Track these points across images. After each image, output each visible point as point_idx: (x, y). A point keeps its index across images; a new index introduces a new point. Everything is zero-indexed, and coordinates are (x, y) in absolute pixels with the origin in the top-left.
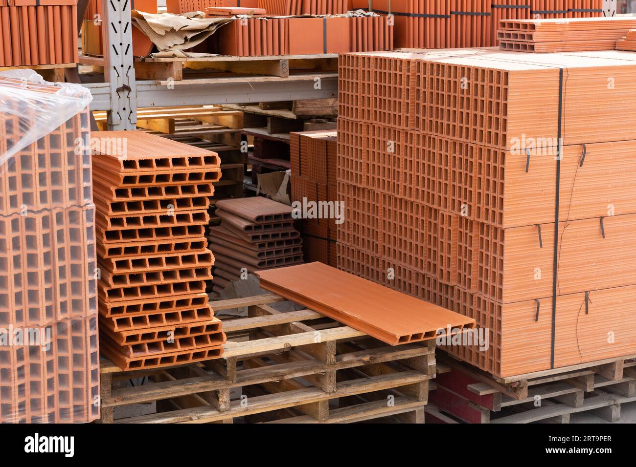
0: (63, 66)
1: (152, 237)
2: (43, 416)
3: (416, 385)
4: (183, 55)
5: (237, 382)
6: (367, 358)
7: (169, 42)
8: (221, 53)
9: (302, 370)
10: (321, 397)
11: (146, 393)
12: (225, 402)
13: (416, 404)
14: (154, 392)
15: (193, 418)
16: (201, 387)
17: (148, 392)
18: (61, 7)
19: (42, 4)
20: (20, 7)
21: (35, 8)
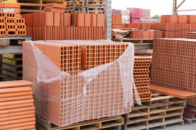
3: (182, 109)
4: (122, 38)
5: (151, 107)
6: (174, 102)
7: (118, 35)
8: (130, 38)
9: (163, 104)
10: (165, 111)
12: (149, 111)
13: (181, 113)
15: (143, 114)
18: (101, 27)
19: (98, 26)
20: (93, 27)
21: (96, 27)
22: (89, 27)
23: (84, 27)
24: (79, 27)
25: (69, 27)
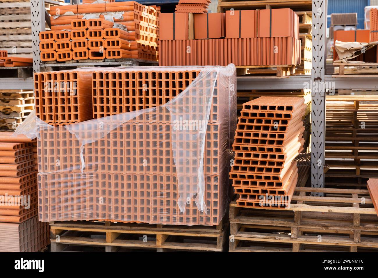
0: (281, 66)
1: (249, 143)
2: (190, 218)
4: (346, 62)
5: (300, 225)
7: (345, 55)
10: (351, 243)
11: (251, 220)
12: (294, 234)
14: (255, 220)
15: (277, 238)
16: (280, 223)
17: (253, 220)
18: (282, 38)
19: (272, 36)
20: (262, 38)
21: (270, 38)
22: (250, 39)
23: (240, 40)
24: (228, 39)
25: (206, 40)
